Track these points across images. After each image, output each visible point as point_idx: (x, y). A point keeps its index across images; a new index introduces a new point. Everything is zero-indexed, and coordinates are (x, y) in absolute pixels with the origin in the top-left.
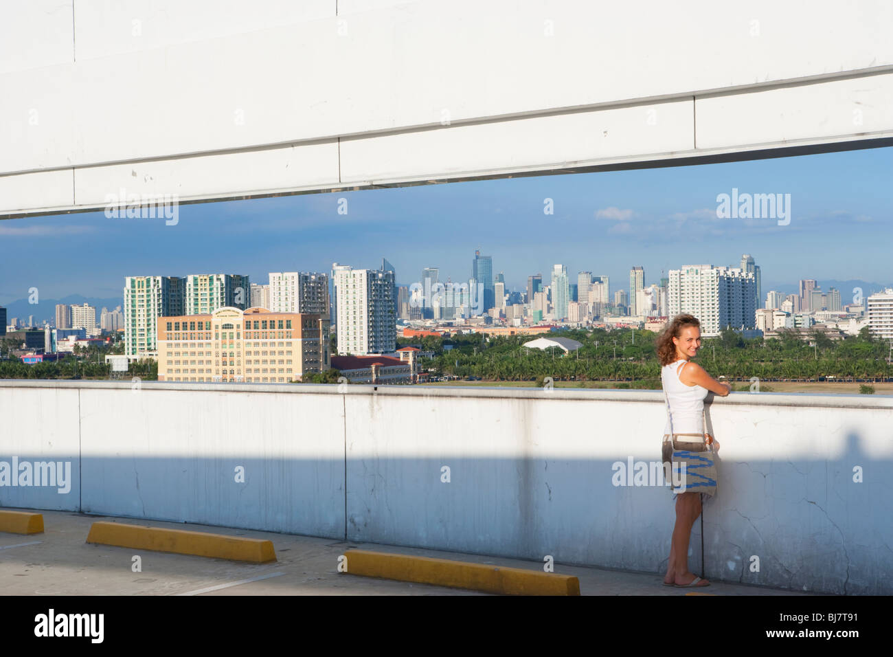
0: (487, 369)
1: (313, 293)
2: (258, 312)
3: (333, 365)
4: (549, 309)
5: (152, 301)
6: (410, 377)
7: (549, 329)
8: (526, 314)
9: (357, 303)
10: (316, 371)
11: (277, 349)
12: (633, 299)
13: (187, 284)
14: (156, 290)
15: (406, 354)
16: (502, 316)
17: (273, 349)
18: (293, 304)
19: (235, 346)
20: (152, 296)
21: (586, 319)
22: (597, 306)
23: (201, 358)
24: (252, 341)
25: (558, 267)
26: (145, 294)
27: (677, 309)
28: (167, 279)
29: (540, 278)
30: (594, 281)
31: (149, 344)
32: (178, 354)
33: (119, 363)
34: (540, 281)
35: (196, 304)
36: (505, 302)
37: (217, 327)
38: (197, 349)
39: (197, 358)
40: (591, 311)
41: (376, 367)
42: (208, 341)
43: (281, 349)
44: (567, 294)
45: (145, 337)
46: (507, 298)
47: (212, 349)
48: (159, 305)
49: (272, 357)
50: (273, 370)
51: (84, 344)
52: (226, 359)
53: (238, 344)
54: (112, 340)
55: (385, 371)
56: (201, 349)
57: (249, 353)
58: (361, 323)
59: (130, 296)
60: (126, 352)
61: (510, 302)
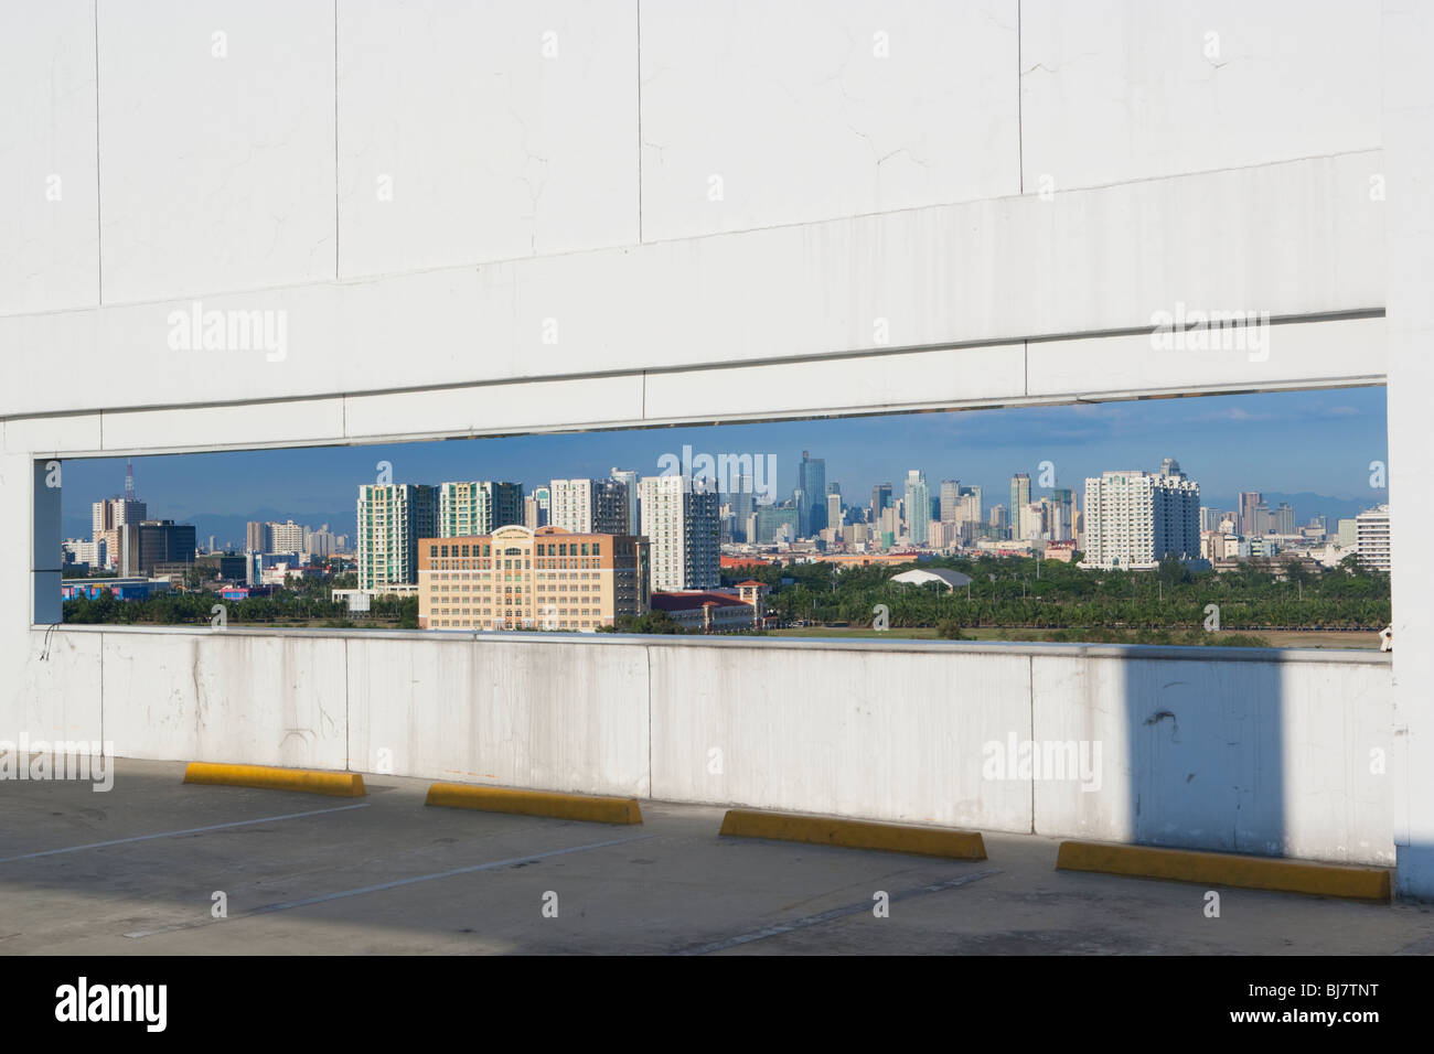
0: (857, 611)
1: (610, 507)
2: (552, 532)
3: (654, 607)
4: (903, 530)
5: (394, 516)
6: (753, 621)
7: (915, 557)
8: (871, 537)
9: (671, 521)
10: (632, 612)
11: (580, 582)
12: (1016, 517)
13: (441, 494)
14: (399, 503)
15: (748, 592)
16: (839, 539)
17: (574, 582)
18: (583, 522)
19: (523, 578)
20: (394, 510)
21: (953, 544)
22: (967, 527)
23: (477, 594)
24: (547, 571)
25: (914, 474)
26: (385, 507)
27: (1096, 530)
28: (414, 488)
29: (888, 489)
30: (962, 492)
31: (390, 575)
32: (445, 588)
33: (359, 600)
34: (889, 493)
35: (453, 522)
36: (841, 521)
37: (498, 552)
38: (471, 582)
39: (471, 594)
40: (959, 533)
41: (710, 608)
42: (487, 571)
43: (585, 582)
44: (927, 510)
45: (385, 566)
46: (844, 515)
47: (493, 582)
48: (403, 522)
49: (574, 594)
50: (575, 611)
51: (297, 574)
52: (511, 596)
53: (528, 576)
54: (334, 570)
55: (721, 613)
56: (476, 582)
57: (541, 588)
58: (675, 548)
59: (365, 511)
60: (360, 585)
61: (849, 521)
